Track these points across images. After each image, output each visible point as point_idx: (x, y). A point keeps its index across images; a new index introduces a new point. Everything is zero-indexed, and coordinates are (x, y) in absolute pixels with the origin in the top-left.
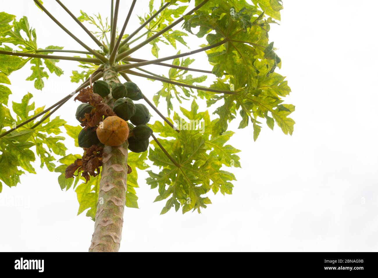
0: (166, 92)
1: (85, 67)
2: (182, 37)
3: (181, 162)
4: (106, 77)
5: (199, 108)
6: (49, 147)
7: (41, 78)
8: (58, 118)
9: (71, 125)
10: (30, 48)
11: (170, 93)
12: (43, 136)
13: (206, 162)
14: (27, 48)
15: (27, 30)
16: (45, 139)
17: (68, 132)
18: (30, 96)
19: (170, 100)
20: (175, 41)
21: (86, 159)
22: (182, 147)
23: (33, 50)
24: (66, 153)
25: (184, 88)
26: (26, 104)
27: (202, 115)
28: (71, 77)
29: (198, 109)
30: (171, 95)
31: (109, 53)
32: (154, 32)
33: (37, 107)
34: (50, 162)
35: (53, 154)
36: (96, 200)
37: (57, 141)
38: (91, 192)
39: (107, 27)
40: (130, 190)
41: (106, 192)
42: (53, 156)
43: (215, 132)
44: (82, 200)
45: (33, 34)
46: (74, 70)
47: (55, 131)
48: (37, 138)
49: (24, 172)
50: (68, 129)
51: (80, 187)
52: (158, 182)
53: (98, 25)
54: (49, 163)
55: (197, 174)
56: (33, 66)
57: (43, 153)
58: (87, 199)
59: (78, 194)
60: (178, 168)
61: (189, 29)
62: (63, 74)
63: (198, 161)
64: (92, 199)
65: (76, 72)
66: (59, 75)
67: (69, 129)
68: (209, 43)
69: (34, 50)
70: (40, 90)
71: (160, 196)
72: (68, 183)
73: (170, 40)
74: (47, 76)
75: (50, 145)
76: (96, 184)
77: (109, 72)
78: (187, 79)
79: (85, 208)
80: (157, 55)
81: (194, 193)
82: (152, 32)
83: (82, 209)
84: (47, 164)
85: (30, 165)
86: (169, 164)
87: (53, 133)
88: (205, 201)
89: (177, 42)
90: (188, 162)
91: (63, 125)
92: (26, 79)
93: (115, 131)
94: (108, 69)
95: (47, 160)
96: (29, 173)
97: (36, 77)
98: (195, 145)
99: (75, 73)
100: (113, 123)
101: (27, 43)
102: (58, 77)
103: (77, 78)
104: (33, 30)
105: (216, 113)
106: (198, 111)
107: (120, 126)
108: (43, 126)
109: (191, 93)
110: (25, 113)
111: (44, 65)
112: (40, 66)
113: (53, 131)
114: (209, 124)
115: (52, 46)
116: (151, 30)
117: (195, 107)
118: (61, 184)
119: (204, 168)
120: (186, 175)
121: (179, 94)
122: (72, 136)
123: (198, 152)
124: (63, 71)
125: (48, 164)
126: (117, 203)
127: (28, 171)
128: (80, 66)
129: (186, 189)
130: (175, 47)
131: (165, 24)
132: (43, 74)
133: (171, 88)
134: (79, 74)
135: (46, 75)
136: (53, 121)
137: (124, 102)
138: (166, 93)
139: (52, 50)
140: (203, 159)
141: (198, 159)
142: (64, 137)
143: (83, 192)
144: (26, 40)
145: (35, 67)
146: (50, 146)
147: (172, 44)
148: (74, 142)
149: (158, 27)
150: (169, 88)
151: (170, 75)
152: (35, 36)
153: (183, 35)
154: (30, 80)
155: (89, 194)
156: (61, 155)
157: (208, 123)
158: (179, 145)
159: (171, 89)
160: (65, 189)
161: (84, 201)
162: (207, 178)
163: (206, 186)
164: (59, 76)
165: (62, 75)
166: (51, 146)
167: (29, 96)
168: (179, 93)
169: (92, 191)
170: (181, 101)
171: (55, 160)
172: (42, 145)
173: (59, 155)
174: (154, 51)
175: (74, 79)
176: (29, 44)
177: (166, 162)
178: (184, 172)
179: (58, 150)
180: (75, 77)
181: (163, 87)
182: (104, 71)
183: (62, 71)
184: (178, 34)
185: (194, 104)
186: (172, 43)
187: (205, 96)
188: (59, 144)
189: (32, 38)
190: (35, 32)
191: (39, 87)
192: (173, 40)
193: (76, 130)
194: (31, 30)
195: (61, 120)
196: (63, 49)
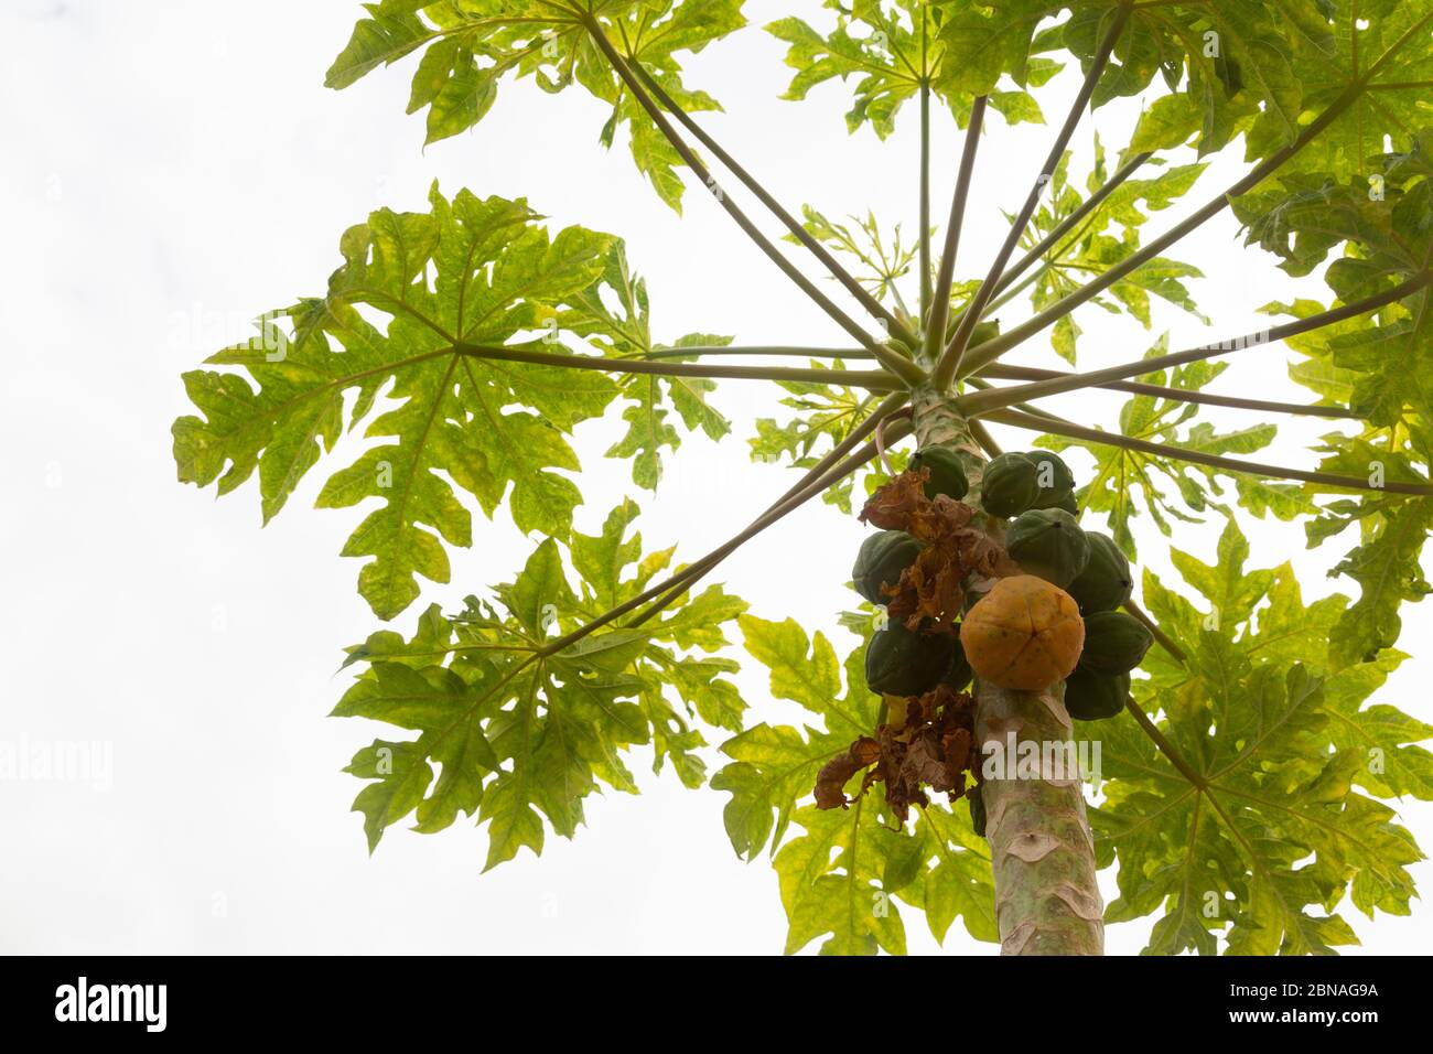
0: (1111, 491)
1: (804, 404)
2: (1178, 280)
3: (1207, 767)
4: (932, 435)
5: (1250, 555)
6: (686, 697)
7: (657, 447)
8: (716, 589)
9: (763, 617)
10: (628, 346)
11: (1129, 495)
12: (665, 655)
13: (1327, 770)
14: (618, 346)
15: (622, 282)
16: (672, 668)
17: (748, 643)
18: (632, 510)
19: (1126, 521)
20: (1146, 299)
21: (899, 739)
22: (1209, 704)
23: (639, 351)
24: (743, 722)
25: (1182, 476)
26: (617, 540)
27: (1262, 580)
28: (751, 441)
29: (1246, 556)
30: (1130, 503)
31: (924, 349)
32: (1064, 269)
33: (647, 550)
34: (687, 752)
35: (696, 723)
36: (852, 903)
37: (714, 675)
38: (829, 873)
39: (899, 259)
40: (981, 874)
41: (1032, 864)
42: (696, 731)
43: (1341, 649)
44: (798, 901)
45: (638, 296)
46: (764, 417)
47: (706, 638)
48: (642, 662)
49: (597, 785)
50: (751, 630)
51: (790, 850)
52: (1117, 845)
53: (866, 254)
54: (684, 755)
55: (1281, 817)
56: (633, 408)
57: (664, 718)
58: (818, 899)
59: (781, 876)
60: (1196, 792)
61: (1282, 244)
62: (730, 432)
63: (1284, 765)
64: (835, 898)
65: (771, 425)
66: (717, 435)
67: (755, 629)
68: (1339, 293)
69: (641, 351)
70: (651, 490)
71: (1125, 904)
72: (755, 833)
73: (1127, 296)
74: (675, 442)
75: (691, 690)
76: (847, 843)
77: (940, 417)
78: (1197, 440)
79: (811, 933)
80: (1071, 354)
81: (1275, 894)
82: (1058, 269)
83: (801, 934)
84: (675, 758)
85: (619, 762)
86: (1155, 776)
87: (700, 644)
88: (1326, 932)
89: (1156, 302)
90: (1239, 766)
91: (736, 616)
92: (605, 452)
93: (1042, 631)
94: (931, 407)
95: (677, 743)
96: (613, 790)
97: (640, 447)
98: (1270, 697)
99: (767, 427)
100: (1031, 603)
101: (621, 329)
102: (713, 442)
103: (772, 444)
104: (639, 284)
105: (1342, 574)
106: (1247, 567)
107: (1059, 613)
108: (663, 619)
109: (1210, 496)
110: (611, 570)
111: (667, 403)
112: (657, 407)
113: (699, 637)
114: (1299, 617)
115: (698, 334)
116: (1057, 262)
117: (1233, 547)
118: (734, 834)
119: (1317, 793)
120: (1231, 819)
121: (1163, 500)
122: (764, 658)
123: (1291, 726)
124: (729, 423)
125: (679, 760)
126: (1083, 911)
127: (612, 783)
128: (788, 402)
129: (1236, 880)
130: (1146, 320)
131: (1110, 238)
132: (662, 433)
133: (1132, 475)
134: (780, 432)
135: (672, 438)
136: (701, 600)
137: (1049, 523)
138: (1109, 498)
139: (696, 347)
140: (1309, 759)
141: (1288, 757)
142: (736, 660)
143: (800, 871)
144: (615, 318)
145: (641, 408)
146: (688, 692)
147: (1132, 310)
148: (770, 681)
149: (1082, 249)
150: (1123, 478)
151: (1127, 426)
152: (644, 303)
153: (1182, 275)
154: (620, 457)
155: (824, 878)
156: (728, 728)
157: (1293, 615)
158: (1197, 696)
159: (1132, 480)
160: (745, 855)
161: (808, 905)
162: (1330, 837)
163: (1328, 870)
164: (717, 440)
165: (726, 435)
166: (693, 693)
167: (626, 509)
168: (1161, 496)
169: (835, 868)
170: (1168, 526)
171: (704, 744)
172: (660, 690)
173: (721, 728)
174: (1060, 338)
175: (761, 448)
176: (625, 332)
177: (1144, 765)
178: (1223, 809)
179: (716, 709)
180: (765, 442)
181: (1097, 472)
182: (916, 416)
183: (727, 420)
184: (1162, 269)
185: (1233, 539)
186: (1133, 304)
187: (1271, 506)
188: (720, 684)
189: (637, 311)
190: (644, 289)
191: (647, 481)
192: (1138, 294)
193: (780, 635)
194: (633, 281)
195: (728, 597)
196: (730, 346)
